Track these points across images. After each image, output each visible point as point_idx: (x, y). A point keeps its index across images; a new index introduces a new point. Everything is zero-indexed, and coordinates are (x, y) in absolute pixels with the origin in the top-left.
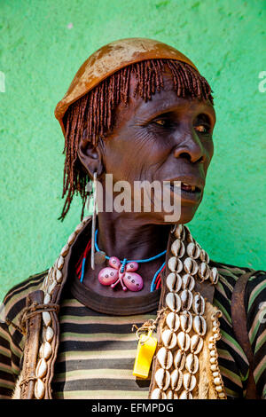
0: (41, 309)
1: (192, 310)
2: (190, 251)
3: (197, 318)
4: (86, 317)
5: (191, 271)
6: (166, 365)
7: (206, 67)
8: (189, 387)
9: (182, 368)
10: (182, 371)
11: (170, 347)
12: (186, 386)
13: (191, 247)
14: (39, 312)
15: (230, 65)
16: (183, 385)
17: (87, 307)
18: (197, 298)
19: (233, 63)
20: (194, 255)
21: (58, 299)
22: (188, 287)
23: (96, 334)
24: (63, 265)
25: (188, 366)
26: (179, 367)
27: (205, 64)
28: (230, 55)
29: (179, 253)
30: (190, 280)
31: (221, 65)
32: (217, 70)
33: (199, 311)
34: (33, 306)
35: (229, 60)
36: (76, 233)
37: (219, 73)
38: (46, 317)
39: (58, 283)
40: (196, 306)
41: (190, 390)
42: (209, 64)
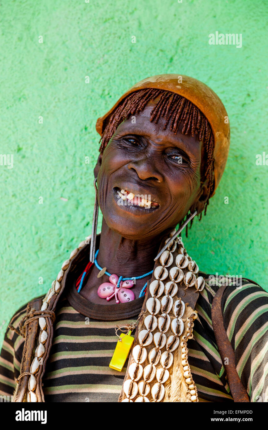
0: (38, 315)
1: (171, 313)
2: (178, 262)
3: (175, 320)
4: (79, 322)
5: (176, 278)
6: (139, 360)
7: (158, 55)
8: (162, 380)
9: (156, 363)
10: (156, 366)
11: (144, 345)
12: (158, 378)
13: (179, 258)
14: (36, 317)
15: (182, 51)
16: (155, 378)
17: (81, 314)
18: (177, 303)
19: (185, 49)
20: (181, 265)
21: (54, 306)
22: (170, 293)
23: (86, 337)
24: (62, 277)
25: (163, 361)
26: (153, 362)
27: (157, 51)
28: (182, 40)
29: (166, 263)
30: (173, 287)
31: (173, 51)
32: (169, 57)
33: (179, 314)
34: (31, 312)
35: (181, 45)
36: (78, 250)
37: (171, 59)
38: (42, 322)
39: (56, 293)
40: (176, 310)
41: (163, 382)
42: (162, 50)
